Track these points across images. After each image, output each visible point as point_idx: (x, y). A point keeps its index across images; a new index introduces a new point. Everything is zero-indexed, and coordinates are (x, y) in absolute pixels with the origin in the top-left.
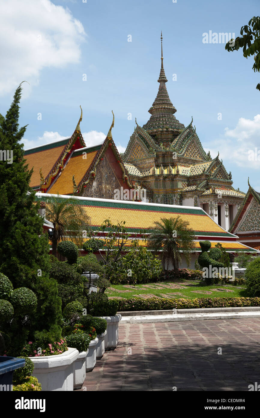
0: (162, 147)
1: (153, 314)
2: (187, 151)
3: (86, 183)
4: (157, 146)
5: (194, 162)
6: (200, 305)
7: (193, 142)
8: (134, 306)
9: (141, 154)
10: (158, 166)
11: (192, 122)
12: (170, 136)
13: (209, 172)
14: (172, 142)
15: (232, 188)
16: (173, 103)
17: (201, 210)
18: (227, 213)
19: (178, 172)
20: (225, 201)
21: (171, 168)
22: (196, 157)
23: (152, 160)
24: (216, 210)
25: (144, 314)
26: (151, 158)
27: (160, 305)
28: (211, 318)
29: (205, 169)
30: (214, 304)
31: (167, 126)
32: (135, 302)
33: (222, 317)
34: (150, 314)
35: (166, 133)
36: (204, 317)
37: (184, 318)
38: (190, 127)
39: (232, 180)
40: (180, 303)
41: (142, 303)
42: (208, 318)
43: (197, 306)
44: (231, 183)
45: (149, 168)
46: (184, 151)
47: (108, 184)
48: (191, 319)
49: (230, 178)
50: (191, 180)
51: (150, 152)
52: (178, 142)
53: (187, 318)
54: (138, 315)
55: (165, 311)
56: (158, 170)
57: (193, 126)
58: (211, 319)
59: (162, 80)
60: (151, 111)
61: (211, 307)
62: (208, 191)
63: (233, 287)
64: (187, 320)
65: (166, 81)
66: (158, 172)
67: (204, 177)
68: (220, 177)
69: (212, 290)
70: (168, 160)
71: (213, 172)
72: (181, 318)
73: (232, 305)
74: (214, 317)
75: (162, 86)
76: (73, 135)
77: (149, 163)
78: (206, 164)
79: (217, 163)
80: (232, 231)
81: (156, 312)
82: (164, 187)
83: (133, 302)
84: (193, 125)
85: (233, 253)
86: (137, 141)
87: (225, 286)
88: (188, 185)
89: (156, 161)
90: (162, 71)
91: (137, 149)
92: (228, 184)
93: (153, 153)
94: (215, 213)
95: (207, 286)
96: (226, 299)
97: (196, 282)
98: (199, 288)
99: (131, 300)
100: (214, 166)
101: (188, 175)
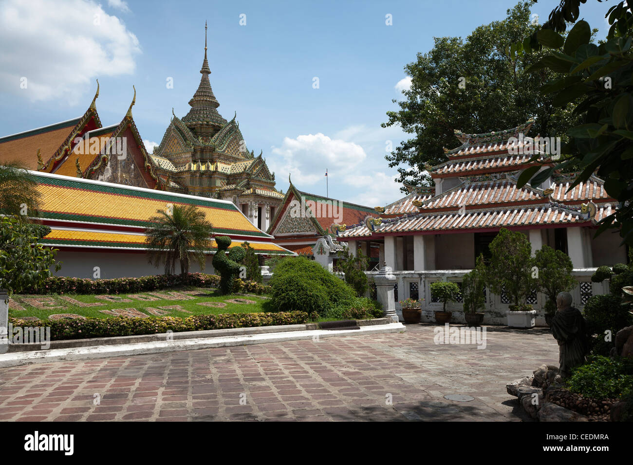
0: (201, 141)
1: (114, 343)
2: (228, 147)
3: (95, 168)
4: (196, 140)
5: (236, 160)
6: (196, 326)
7: (235, 138)
8: (80, 331)
9: (177, 148)
10: (195, 162)
11: (235, 117)
12: (211, 130)
13: (250, 171)
14: (212, 137)
15: (274, 190)
16: (216, 97)
17: (231, 205)
18: (268, 215)
19: (216, 168)
20: (266, 202)
21: (210, 164)
22: (238, 154)
23: (189, 155)
24: (256, 211)
25: (98, 343)
26: (188, 152)
27: (129, 328)
28: (209, 346)
29: (246, 167)
30: (219, 323)
31: (208, 120)
32: (83, 325)
33: (227, 343)
34: (107, 343)
35: (206, 126)
36: (199, 345)
37: (165, 348)
38: (233, 122)
39: (275, 181)
40: (164, 324)
41: (97, 325)
42: (205, 347)
43: (191, 328)
44: (274, 184)
45: (184, 163)
46: (225, 147)
47: (125, 172)
48: (177, 349)
49: (273, 179)
50: (230, 178)
51: (187, 145)
52: (219, 136)
53: (170, 348)
54: (86, 346)
55: (135, 338)
56: (195, 166)
57: (236, 122)
58: (210, 348)
59: (205, 71)
60: (191, 103)
61: (213, 328)
62: (249, 191)
63: (256, 297)
64: (171, 350)
65: (210, 73)
66: (194, 167)
67: (244, 176)
68: (262, 176)
69: (228, 301)
70: (207, 155)
71: (255, 171)
72: (160, 349)
73: (245, 325)
74: (214, 344)
75: (204, 77)
76: (86, 114)
77: (185, 158)
78: (248, 162)
79: (259, 162)
80: (270, 232)
81: (120, 339)
82: (201, 184)
83: (80, 324)
84: (236, 120)
85: (266, 256)
86: (173, 133)
87: (247, 295)
88: (227, 184)
89: (193, 155)
90: (205, 61)
91: (173, 142)
92: (271, 186)
93: (191, 147)
94: (254, 215)
95: (223, 295)
96: (238, 316)
97: (210, 290)
98: (211, 298)
99: (76, 322)
100: (256, 165)
101: (229, 173)
